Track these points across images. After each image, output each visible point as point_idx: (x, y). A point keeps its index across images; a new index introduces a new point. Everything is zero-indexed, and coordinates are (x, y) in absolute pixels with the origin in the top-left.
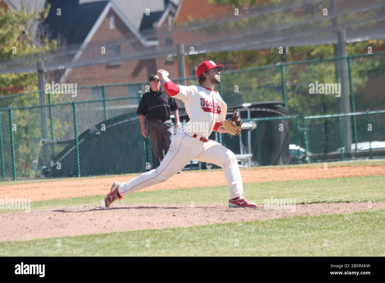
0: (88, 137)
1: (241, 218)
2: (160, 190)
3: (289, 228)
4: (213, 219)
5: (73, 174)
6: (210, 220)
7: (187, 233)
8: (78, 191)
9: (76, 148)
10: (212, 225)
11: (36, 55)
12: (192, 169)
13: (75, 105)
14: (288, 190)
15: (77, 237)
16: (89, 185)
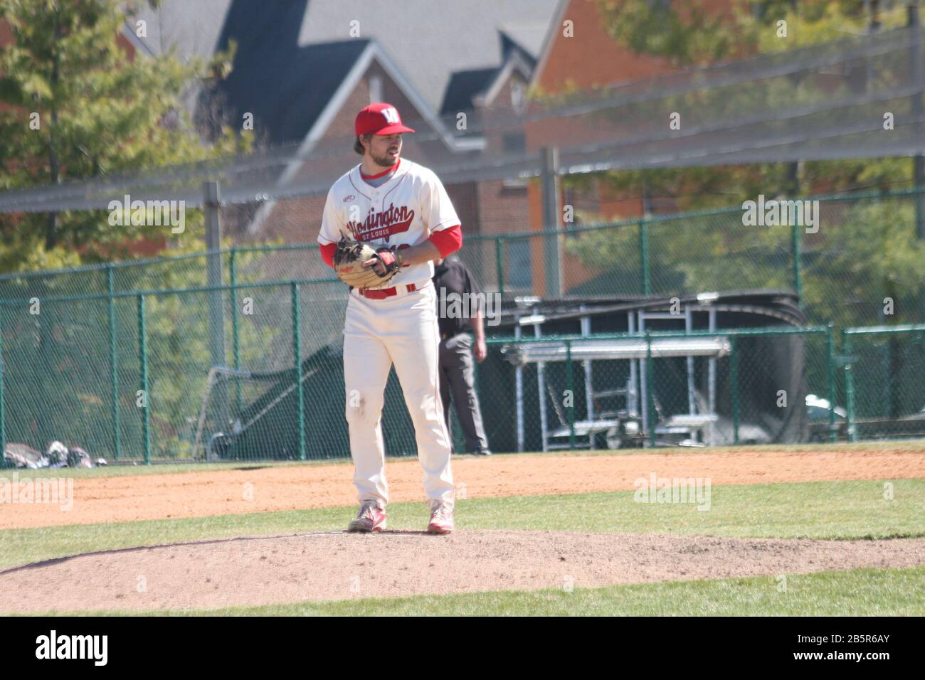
0: (325, 365)
1: (724, 569)
2: (509, 497)
3: (843, 596)
4: (657, 570)
5: (287, 452)
6: (649, 570)
7: (595, 603)
8: (311, 495)
9: (297, 389)
10: (656, 585)
11: (200, 166)
12: (573, 448)
13: (298, 287)
14: (822, 505)
15: (330, 604)
16: (336, 480)
